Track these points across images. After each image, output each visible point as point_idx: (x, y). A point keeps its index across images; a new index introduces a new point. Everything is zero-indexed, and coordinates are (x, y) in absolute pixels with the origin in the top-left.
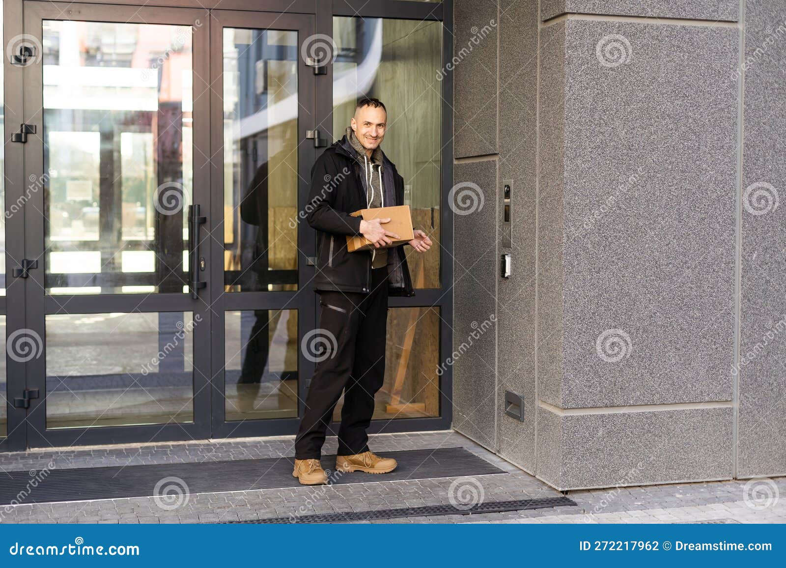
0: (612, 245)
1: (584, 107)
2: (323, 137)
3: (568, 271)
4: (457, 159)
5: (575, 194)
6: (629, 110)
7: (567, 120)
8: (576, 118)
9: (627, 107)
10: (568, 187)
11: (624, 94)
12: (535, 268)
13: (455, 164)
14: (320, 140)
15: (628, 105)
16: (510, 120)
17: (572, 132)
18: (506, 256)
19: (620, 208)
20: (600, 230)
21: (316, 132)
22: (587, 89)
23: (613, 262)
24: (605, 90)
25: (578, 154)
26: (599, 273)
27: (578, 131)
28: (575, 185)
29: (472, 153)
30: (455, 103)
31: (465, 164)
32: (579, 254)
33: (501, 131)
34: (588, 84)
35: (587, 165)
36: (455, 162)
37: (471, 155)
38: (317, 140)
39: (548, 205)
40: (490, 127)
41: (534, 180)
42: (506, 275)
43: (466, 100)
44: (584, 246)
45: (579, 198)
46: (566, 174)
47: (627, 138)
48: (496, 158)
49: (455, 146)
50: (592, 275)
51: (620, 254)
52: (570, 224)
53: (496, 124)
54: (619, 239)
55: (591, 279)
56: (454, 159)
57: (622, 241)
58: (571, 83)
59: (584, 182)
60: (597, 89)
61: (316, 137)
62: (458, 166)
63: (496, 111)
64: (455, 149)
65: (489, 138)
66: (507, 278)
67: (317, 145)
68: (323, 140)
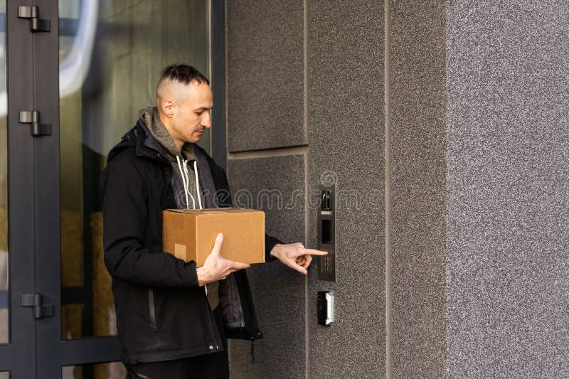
0: (512, 284)
1: (472, 73)
2: (45, 121)
3: (453, 329)
4: (232, 153)
5: (463, 208)
6: (532, 79)
7: (449, 91)
8: (461, 89)
9: (528, 74)
10: (453, 197)
11: (524, 55)
12: (385, 317)
13: (230, 160)
14: (41, 126)
15: (531, 72)
16: (330, 97)
17: (455, 111)
18: (327, 294)
19: (522, 228)
20: (495, 262)
21: (35, 113)
22: (476, 44)
23: (513, 310)
24: (499, 48)
25: (465, 145)
26: (495, 328)
27: (464, 110)
28: (462, 194)
29: (260, 145)
30: (230, 77)
31: (248, 159)
32: (468, 301)
33: (311, 113)
34: (477, 37)
35: (478, 162)
36: (230, 157)
37: (257, 148)
38: (36, 126)
39: (410, 224)
40: (292, 107)
41: (379, 185)
42: (328, 322)
43: (248, 72)
44: (475, 289)
45: (467, 214)
46: (449, 177)
47: (529, 121)
48: (304, 153)
49: (229, 134)
50: (486, 332)
51: (522, 297)
52: (456, 254)
53: (303, 104)
54: (521, 275)
55: (485, 339)
56: (228, 154)
57: (524, 277)
58: (454, 34)
59: (474, 189)
60: (490, 46)
61: (35, 120)
62: (234, 163)
63: (303, 85)
64: (230, 139)
65: (290, 123)
66: (329, 325)
67: (36, 132)
68: (44, 125)
